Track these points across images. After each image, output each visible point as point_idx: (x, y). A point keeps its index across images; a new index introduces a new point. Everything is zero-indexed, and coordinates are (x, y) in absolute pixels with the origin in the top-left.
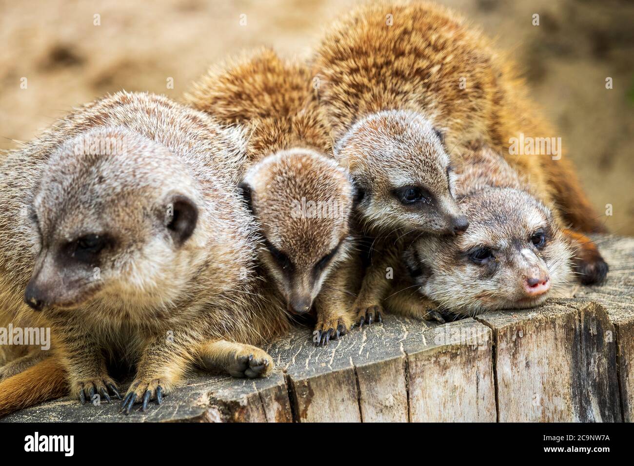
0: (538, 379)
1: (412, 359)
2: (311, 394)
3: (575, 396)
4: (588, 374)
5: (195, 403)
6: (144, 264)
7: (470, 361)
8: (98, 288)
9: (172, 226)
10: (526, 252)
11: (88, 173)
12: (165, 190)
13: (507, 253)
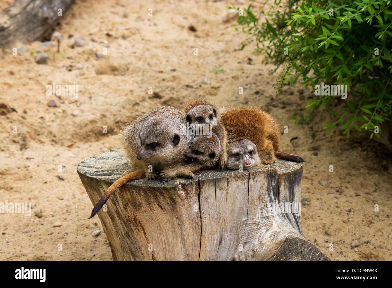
0: (259, 185)
1: (229, 178)
2: (204, 184)
3: (268, 190)
4: (271, 185)
5: (176, 183)
6: (166, 151)
7: (243, 179)
8: (155, 155)
9: (173, 142)
10: (247, 156)
11: (154, 128)
12: (173, 133)
13: (242, 156)
